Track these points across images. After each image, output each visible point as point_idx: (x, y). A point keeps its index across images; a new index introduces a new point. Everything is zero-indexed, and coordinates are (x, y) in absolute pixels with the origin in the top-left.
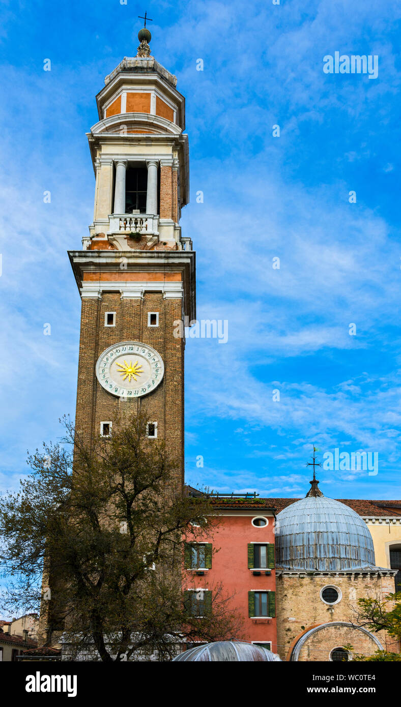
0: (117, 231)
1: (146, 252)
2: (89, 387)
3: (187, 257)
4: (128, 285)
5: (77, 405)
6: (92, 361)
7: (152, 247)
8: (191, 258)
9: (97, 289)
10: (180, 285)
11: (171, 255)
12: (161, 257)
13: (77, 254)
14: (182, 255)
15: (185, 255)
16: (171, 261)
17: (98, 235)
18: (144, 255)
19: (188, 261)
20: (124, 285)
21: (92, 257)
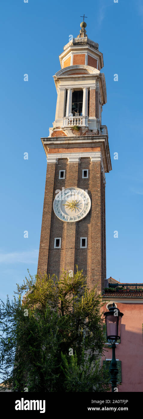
0: (67, 126)
1: (81, 137)
2: (49, 216)
3: (103, 138)
4: (72, 155)
5: (42, 227)
6: (51, 200)
7: (85, 134)
8: (105, 138)
9: (56, 158)
10: (100, 153)
11: (94, 138)
12: (89, 139)
13: (46, 140)
14: (100, 137)
15: (102, 137)
16: (94, 141)
17: (57, 128)
18: (81, 138)
19: (104, 140)
20: (70, 155)
21: (54, 141)
